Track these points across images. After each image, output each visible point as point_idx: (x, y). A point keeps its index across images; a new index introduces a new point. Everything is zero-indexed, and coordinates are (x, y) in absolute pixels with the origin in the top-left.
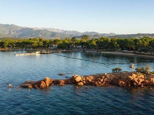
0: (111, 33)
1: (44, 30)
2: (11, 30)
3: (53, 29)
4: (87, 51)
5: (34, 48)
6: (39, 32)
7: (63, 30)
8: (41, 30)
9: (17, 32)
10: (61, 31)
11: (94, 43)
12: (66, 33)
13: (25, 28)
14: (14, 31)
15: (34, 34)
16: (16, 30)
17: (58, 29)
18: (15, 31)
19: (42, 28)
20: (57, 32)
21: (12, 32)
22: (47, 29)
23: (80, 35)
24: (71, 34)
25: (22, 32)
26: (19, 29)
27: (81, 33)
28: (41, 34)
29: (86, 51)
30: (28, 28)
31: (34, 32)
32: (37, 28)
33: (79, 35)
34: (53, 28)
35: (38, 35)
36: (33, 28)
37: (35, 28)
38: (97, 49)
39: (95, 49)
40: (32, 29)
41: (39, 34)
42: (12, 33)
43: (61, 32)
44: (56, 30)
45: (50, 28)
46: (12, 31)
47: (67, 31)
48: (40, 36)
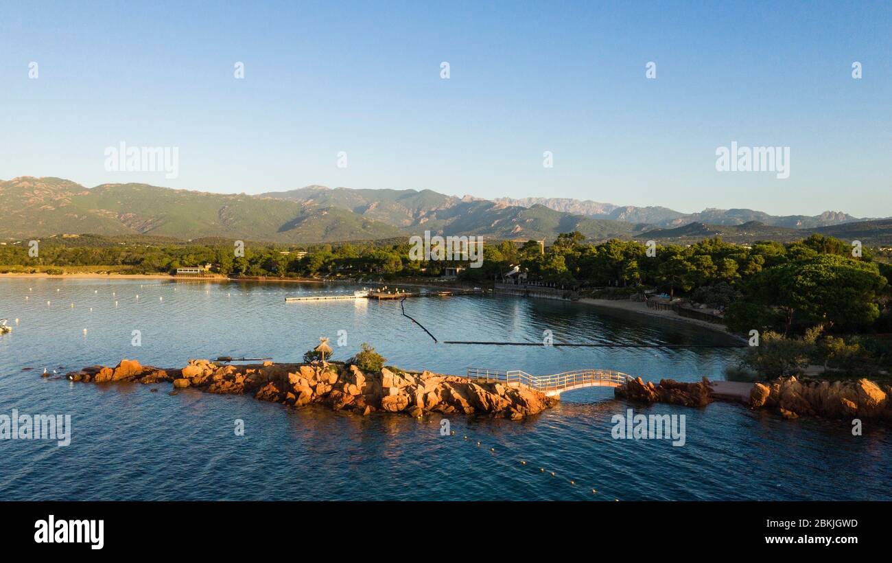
0: (830, 214)
1: (533, 206)
2: (419, 209)
3: (571, 202)
4: (535, 295)
5: (388, 277)
6: (515, 216)
7: (608, 207)
8: (524, 209)
9: (438, 217)
10: (600, 211)
11: (560, 265)
12: (623, 217)
13: (467, 200)
14: (429, 215)
15: (496, 222)
16: (436, 211)
17: (589, 202)
18: (432, 212)
19: (530, 199)
20: (583, 212)
21: (423, 217)
22: (547, 201)
23: (679, 223)
24: (643, 221)
25: (455, 218)
26: (448, 205)
27: (685, 216)
28: (522, 223)
29: (534, 293)
30: (479, 202)
31: (498, 217)
32: (511, 201)
33: (674, 222)
34: (570, 200)
35: (511, 227)
36: (498, 200)
37: (504, 199)
38: (565, 289)
39: (559, 287)
40: (490, 204)
41: (515, 223)
42: (422, 222)
43: (601, 215)
44: (583, 204)
45: (557, 199)
46: (423, 213)
47: (624, 209)
48: (519, 229)
